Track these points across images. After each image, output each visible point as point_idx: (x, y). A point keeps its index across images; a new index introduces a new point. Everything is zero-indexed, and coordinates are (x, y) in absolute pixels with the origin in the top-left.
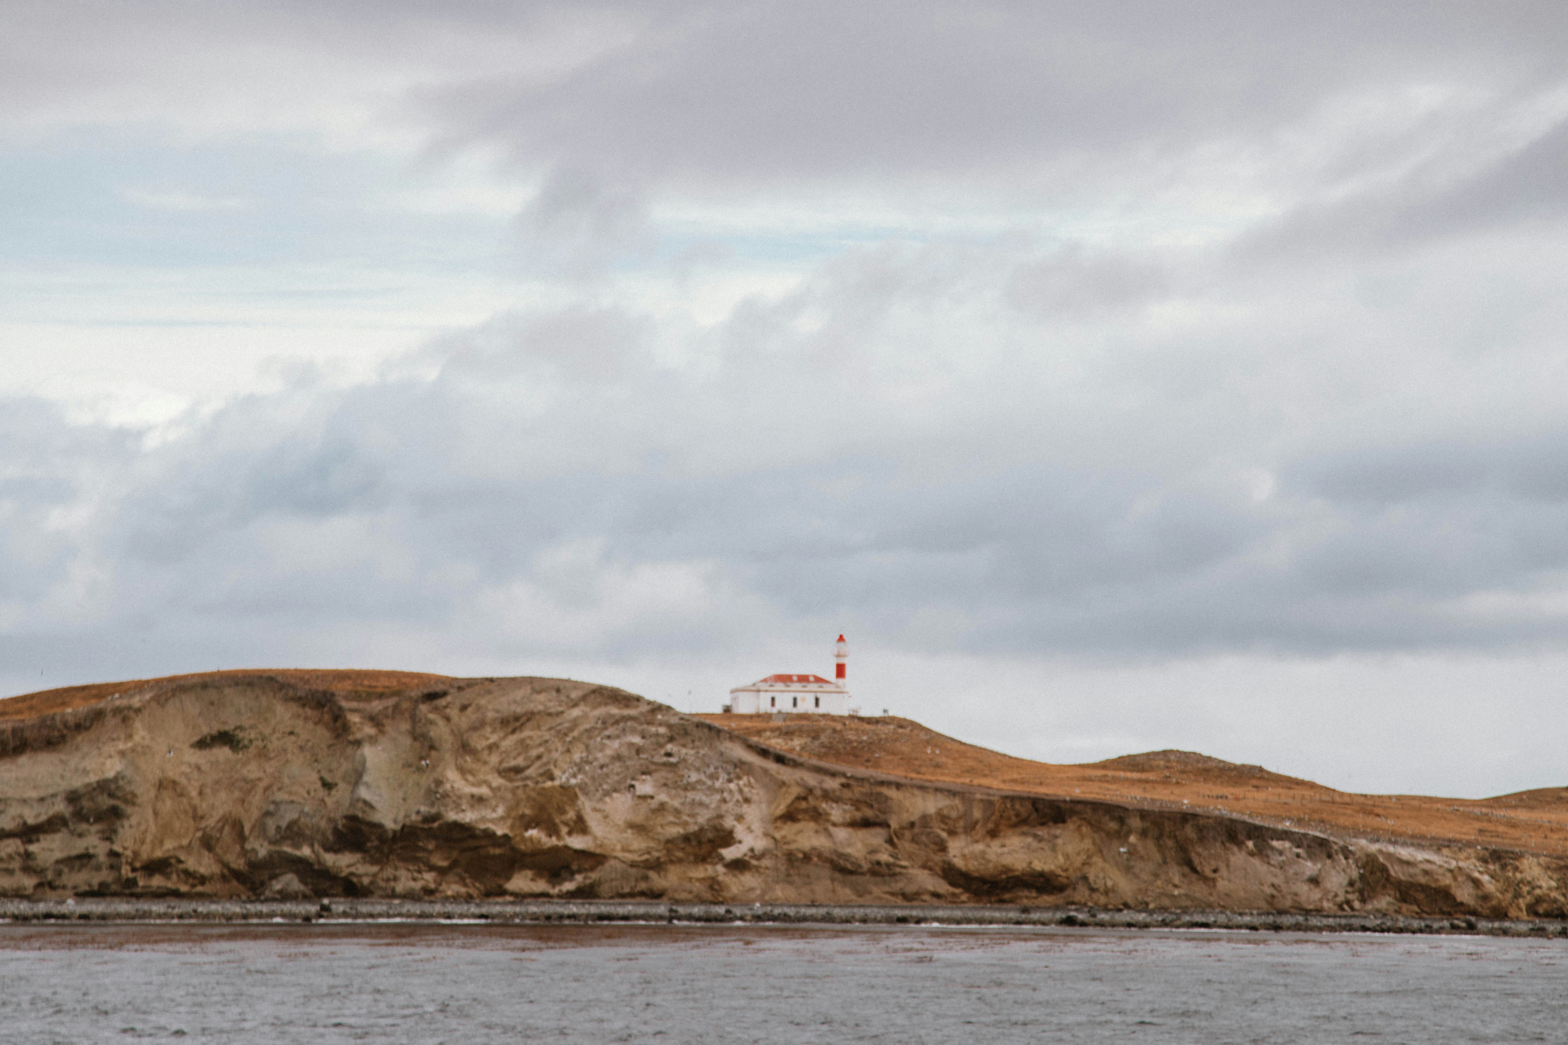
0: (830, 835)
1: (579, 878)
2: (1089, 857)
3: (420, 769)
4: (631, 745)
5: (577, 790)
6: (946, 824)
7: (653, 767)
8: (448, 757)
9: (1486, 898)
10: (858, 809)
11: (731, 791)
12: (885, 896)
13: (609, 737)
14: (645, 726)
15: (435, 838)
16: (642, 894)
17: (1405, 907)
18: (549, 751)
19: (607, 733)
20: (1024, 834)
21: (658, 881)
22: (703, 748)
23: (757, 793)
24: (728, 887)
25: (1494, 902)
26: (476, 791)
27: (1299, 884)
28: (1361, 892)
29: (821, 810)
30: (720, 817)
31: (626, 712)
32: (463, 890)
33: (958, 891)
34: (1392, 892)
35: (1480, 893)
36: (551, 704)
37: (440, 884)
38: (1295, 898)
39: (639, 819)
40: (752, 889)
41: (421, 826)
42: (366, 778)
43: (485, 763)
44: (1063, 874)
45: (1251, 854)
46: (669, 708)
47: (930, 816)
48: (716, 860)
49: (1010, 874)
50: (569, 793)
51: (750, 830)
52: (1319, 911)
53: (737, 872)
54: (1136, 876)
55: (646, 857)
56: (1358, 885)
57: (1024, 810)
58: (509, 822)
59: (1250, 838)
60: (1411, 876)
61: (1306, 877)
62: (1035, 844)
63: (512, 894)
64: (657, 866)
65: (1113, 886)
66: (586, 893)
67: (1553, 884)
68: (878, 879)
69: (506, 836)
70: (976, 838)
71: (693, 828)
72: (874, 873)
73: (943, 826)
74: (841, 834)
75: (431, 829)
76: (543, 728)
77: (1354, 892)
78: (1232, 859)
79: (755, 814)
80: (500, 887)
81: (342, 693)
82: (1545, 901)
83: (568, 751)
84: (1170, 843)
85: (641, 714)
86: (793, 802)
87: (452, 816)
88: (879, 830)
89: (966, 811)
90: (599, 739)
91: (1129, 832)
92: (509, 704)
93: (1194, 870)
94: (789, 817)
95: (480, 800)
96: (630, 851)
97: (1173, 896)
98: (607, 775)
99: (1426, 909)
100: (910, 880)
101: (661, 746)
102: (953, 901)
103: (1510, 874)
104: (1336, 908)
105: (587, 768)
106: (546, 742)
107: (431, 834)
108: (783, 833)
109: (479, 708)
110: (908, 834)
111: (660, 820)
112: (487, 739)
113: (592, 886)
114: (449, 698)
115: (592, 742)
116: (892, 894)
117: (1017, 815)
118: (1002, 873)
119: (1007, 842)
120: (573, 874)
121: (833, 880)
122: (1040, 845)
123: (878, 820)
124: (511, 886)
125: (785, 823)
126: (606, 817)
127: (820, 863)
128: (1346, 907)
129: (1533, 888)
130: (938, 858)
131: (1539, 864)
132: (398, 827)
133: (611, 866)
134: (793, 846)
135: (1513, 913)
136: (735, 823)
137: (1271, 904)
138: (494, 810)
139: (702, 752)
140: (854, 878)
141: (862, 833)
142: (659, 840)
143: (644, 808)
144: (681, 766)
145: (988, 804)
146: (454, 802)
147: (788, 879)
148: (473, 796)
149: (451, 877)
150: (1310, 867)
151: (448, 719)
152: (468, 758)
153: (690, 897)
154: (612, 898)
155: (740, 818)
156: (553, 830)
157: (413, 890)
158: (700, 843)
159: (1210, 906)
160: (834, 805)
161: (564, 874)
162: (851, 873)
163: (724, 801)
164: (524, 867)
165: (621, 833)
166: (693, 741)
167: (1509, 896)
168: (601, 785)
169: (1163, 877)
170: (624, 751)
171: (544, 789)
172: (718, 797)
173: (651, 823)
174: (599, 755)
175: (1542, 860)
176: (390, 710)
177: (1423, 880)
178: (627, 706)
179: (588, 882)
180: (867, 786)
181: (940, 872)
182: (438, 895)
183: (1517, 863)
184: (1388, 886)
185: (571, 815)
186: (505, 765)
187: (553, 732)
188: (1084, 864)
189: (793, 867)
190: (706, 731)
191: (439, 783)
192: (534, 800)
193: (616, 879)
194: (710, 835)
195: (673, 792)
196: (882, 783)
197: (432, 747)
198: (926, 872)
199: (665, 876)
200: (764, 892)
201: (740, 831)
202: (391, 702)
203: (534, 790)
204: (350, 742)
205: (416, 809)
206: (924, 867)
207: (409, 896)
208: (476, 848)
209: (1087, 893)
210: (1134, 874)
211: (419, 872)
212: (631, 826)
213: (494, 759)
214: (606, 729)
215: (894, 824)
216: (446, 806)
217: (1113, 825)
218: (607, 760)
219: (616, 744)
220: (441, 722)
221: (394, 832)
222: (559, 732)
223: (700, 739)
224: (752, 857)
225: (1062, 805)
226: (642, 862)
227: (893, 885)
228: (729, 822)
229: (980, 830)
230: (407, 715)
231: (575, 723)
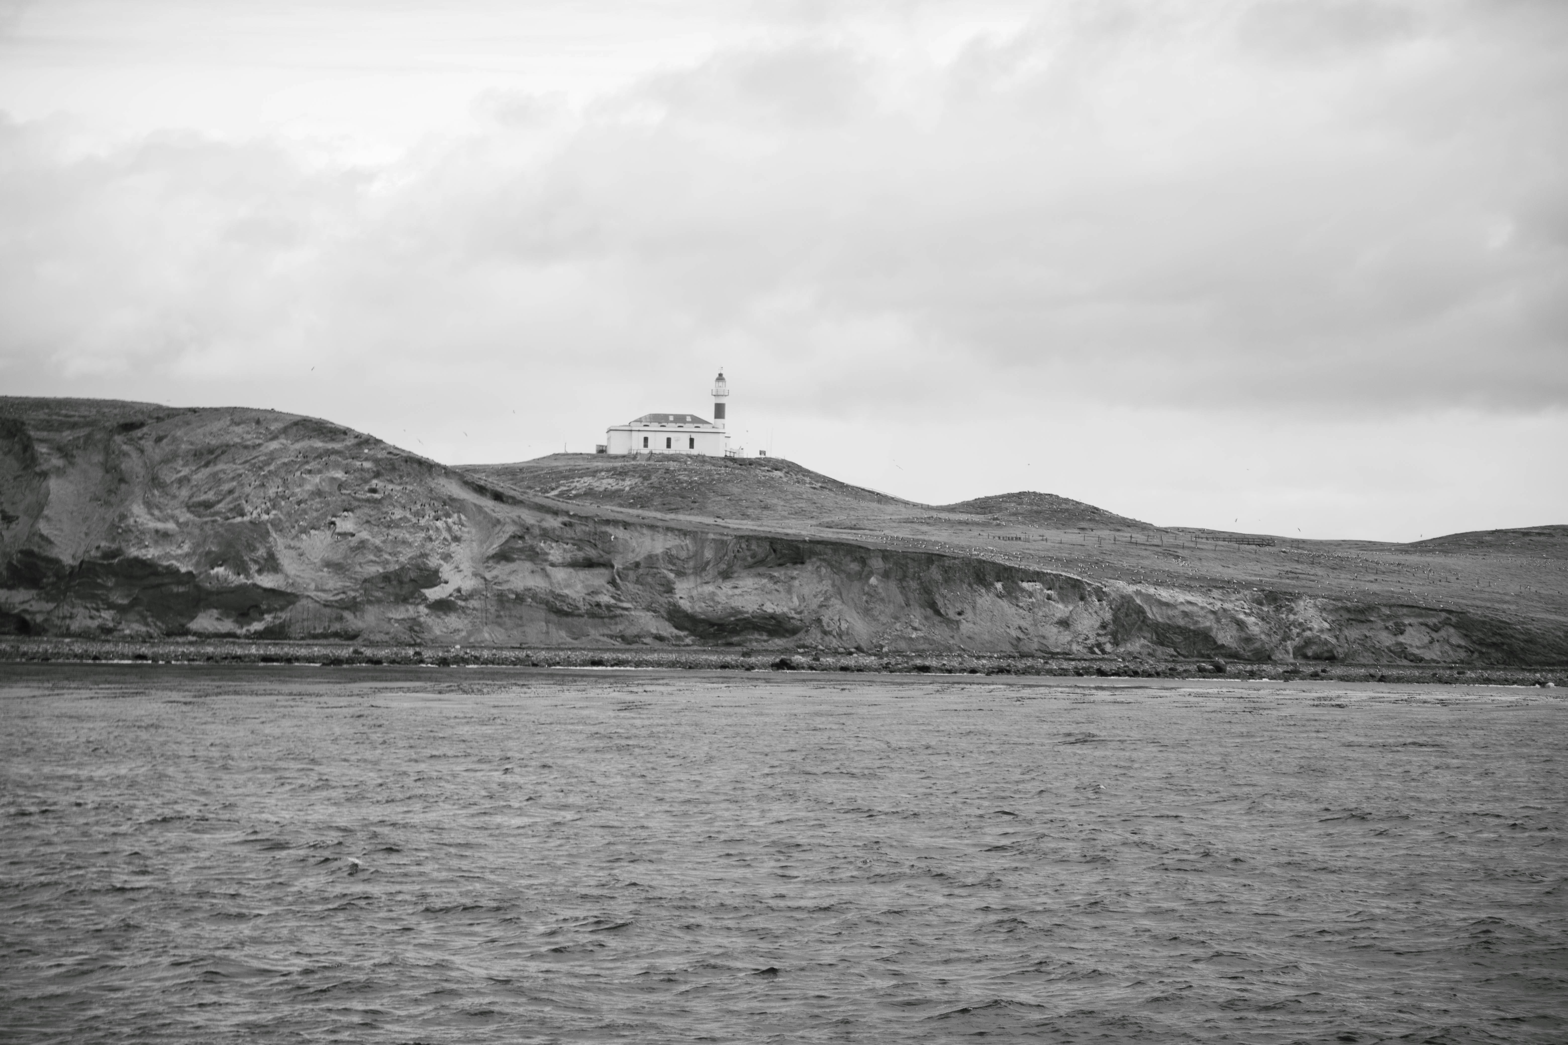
0: (547, 576)
1: (268, 618)
2: (826, 599)
3: (107, 503)
4: (334, 479)
5: (269, 526)
6: (674, 564)
7: (356, 503)
8: (138, 490)
9: (1249, 640)
10: (580, 549)
11: (437, 529)
12: (602, 638)
13: (310, 472)
14: (350, 460)
15: (115, 574)
16: (336, 635)
17: (1160, 650)
18: (242, 485)
19: (308, 467)
20: (759, 575)
21: (353, 622)
22: (411, 484)
23: (469, 532)
24: (430, 629)
25: (1257, 645)
26: (160, 526)
27: (1047, 626)
28: (1114, 634)
29: (538, 550)
30: (424, 555)
31: (330, 446)
32: (144, 629)
33: (682, 634)
34: (1148, 635)
35: (1243, 635)
36: (249, 437)
37: (120, 623)
38: (1044, 642)
39: (337, 558)
40: (457, 631)
41: (100, 562)
42: (46, 512)
43: (174, 497)
44: (797, 616)
45: (1000, 596)
46: (378, 442)
47: (657, 555)
48: (419, 600)
49: (739, 617)
50: (259, 529)
51: (458, 569)
52: (1067, 655)
53: (440, 613)
54: (876, 620)
55: (342, 596)
56: (1111, 627)
57: (761, 551)
58: (195, 560)
59: (998, 581)
60: (1169, 618)
61: (1056, 620)
62: (770, 585)
63: (196, 634)
64: (353, 606)
65: (848, 628)
66: (275, 634)
67: (1326, 625)
68: (597, 621)
69: (190, 573)
70: (707, 579)
71: (393, 567)
72: (593, 615)
73: (671, 567)
74: (560, 575)
75: (111, 564)
76: (238, 462)
77: (1105, 635)
78: (979, 601)
79: (462, 553)
80: (183, 626)
81: (33, 422)
82: (1315, 643)
83: (263, 485)
84: (914, 585)
85: (347, 447)
86: (507, 542)
87: (134, 552)
88: (603, 570)
89: (697, 551)
90: (298, 473)
91: (871, 574)
92: (204, 435)
93: (938, 612)
94: (503, 556)
95: (165, 536)
96: (324, 591)
97: (911, 639)
98: (305, 512)
99: (1183, 652)
100: (632, 623)
101: (366, 481)
102: (677, 644)
103: (1284, 616)
104: (1085, 651)
105: (283, 503)
106: (240, 475)
107: (110, 571)
108: (495, 573)
109: (175, 439)
110: (632, 575)
111: (359, 559)
112: (180, 471)
113: (282, 626)
114: (145, 429)
115: (290, 477)
116: (611, 637)
117: (753, 556)
118: (731, 615)
119: (741, 583)
120: (262, 613)
121: (547, 622)
122: (776, 587)
123: (601, 560)
124: (194, 625)
125: (498, 562)
126: (301, 555)
127: (534, 604)
128: (1096, 650)
129: (1304, 631)
130: (663, 600)
131: (1316, 606)
132: (76, 563)
133: (303, 606)
134: (505, 587)
135: (1278, 655)
136: (442, 562)
137: (1015, 647)
138: (179, 547)
139: (409, 487)
140: (570, 619)
141: (583, 574)
142: (356, 579)
143: (343, 547)
144: (385, 502)
145: (721, 544)
146: (137, 537)
147: (498, 621)
148: (157, 531)
149: (131, 616)
150: (1061, 609)
151: (142, 451)
152: (156, 492)
153: (386, 638)
154: (302, 639)
155: (447, 557)
156: (241, 568)
157: (89, 628)
158: (401, 582)
159: (949, 649)
160: (554, 545)
161: (252, 613)
162: (567, 614)
163: (430, 539)
164: (210, 606)
165: (317, 571)
166: (401, 477)
167: (1276, 638)
168: (297, 521)
169: (904, 620)
170: (326, 487)
171: (231, 524)
172: (423, 535)
173: (349, 561)
174: (297, 490)
175: (1319, 601)
176: (82, 441)
177: (1181, 622)
178: (333, 440)
179: (277, 622)
180: (591, 524)
181: (665, 615)
182: (116, 634)
183: (1293, 605)
184: (1144, 628)
185: (262, 552)
186: (195, 500)
187: (247, 466)
188: (821, 606)
189: (503, 608)
190: (415, 466)
191: (123, 517)
192: (222, 536)
193: (308, 619)
194: (412, 575)
195: (376, 529)
196: (608, 522)
197: (122, 480)
198: (650, 614)
199: (362, 617)
200: (470, 634)
201: (446, 571)
202: (82, 432)
203: (222, 525)
204: (36, 473)
205: (96, 545)
206: (648, 609)
207: (85, 635)
208: (158, 586)
209: (819, 635)
210: (873, 616)
211: (98, 610)
212: (328, 564)
213: (184, 493)
214: (307, 463)
215: (618, 565)
216: (128, 541)
217: (854, 567)
218: (306, 496)
219: (317, 479)
220: (134, 454)
221: (72, 567)
222: (254, 465)
223: (409, 474)
224: (457, 598)
225: (801, 546)
226: (336, 601)
227: (613, 627)
228: (433, 562)
229: (711, 571)
230: (100, 446)
231: (272, 457)
